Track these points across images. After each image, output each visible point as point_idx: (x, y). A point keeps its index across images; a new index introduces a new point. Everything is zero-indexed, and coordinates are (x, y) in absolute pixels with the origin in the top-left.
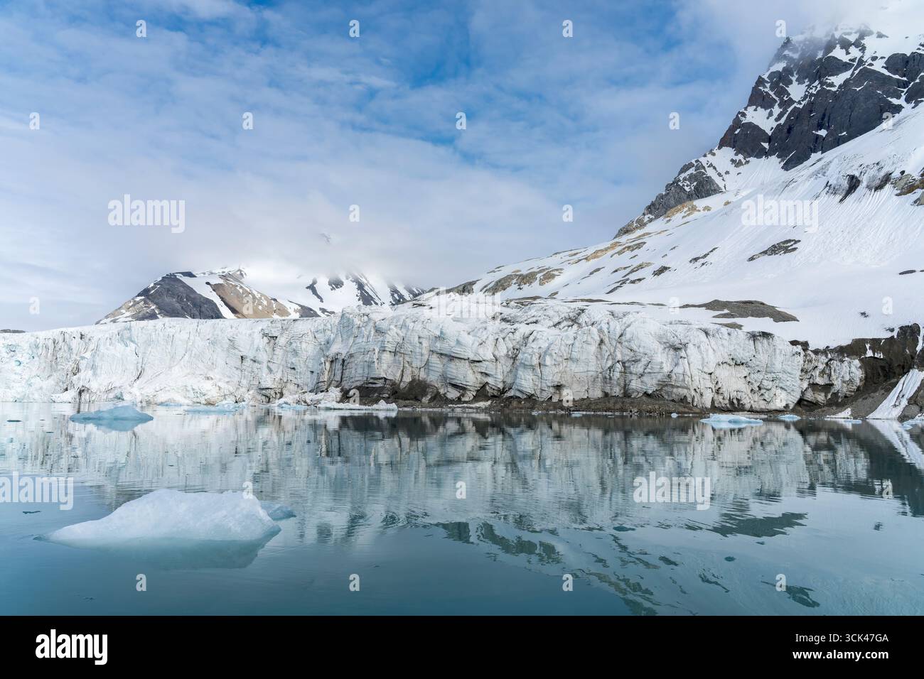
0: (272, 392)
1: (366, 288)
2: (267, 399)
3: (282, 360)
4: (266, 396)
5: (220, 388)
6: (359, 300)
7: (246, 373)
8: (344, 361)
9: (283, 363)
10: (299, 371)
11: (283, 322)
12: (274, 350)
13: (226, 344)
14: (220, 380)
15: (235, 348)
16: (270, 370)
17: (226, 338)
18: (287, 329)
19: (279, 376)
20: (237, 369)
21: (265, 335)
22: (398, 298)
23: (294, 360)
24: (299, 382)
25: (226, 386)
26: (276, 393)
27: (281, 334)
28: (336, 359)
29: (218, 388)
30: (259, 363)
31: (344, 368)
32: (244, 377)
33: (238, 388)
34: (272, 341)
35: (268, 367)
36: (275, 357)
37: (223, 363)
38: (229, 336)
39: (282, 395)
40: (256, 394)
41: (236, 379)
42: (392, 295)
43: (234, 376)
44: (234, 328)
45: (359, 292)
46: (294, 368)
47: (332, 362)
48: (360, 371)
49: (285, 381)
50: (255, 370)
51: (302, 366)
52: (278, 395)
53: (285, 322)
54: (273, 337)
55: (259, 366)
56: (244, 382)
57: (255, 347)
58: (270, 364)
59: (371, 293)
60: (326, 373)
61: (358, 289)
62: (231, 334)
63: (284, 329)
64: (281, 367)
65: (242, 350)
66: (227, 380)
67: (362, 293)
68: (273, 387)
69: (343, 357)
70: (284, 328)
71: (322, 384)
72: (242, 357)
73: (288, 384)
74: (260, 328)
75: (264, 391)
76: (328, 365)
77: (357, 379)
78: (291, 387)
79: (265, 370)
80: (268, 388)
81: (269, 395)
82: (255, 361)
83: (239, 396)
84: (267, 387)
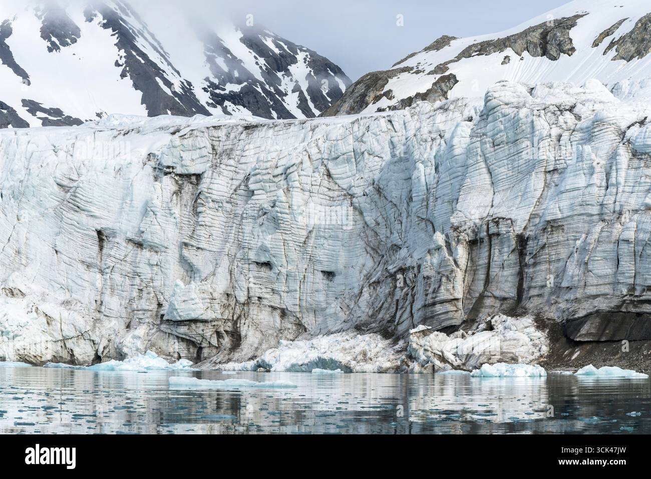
0: (209, 332)
1: (140, 43)
2: (193, 351)
3: (226, 241)
4: (190, 342)
5: (49, 320)
6: (123, 75)
7: (117, 277)
8: (522, 241)
9: (230, 247)
10: (284, 271)
11: (215, 133)
12: (197, 214)
13: (51, 196)
14: (44, 297)
15: (78, 209)
16: (190, 269)
17: (52, 181)
18: (229, 153)
19: (221, 284)
20: (89, 266)
21: (162, 170)
22: (225, 68)
23: (269, 239)
24: (288, 302)
25: (65, 314)
26: (219, 335)
27: (215, 167)
28: (490, 236)
29: (45, 320)
30: (154, 248)
31: (528, 259)
32: (112, 289)
33: (96, 320)
34: (188, 188)
35: (183, 260)
36: (201, 232)
37: (47, 250)
38: (58, 174)
39: (237, 339)
40: (156, 337)
41: (88, 296)
42: (210, 60)
43: (84, 289)
44: (62, 154)
45: (123, 53)
46: (268, 265)
47: (473, 244)
48: (602, 268)
49: (242, 298)
50: (145, 270)
51: (294, 255)
52: (227, 341)
53: (222, 133)
54: (189, 176)
55: (155, 258)
56: (114, 303)
57: (139, 204)
58: (187, 253)
59: (154, 57)
60: (459, 275)
61: (120, 45)
62: (64, 168)
63: (219, 155)
64: (225, 263)
65: (97, 213)
66: (63, 296)
67: (129, 57)
68: (209, 315)
69: (518, 230)
70: (219, 150)
71: (449, 307)
72: (99, 233)
73: (253, 310)
74: (144, 153)
75: (183, 330)
76: (462, 252)
77: (592, 291)
78: (264, 317)
79: (174, 270)
80: (195, 321)
81: (198, 339)
82: (140, 245)
83: (104, 343)
84: (194, 315)
